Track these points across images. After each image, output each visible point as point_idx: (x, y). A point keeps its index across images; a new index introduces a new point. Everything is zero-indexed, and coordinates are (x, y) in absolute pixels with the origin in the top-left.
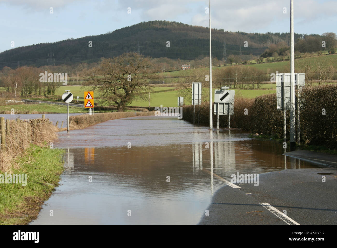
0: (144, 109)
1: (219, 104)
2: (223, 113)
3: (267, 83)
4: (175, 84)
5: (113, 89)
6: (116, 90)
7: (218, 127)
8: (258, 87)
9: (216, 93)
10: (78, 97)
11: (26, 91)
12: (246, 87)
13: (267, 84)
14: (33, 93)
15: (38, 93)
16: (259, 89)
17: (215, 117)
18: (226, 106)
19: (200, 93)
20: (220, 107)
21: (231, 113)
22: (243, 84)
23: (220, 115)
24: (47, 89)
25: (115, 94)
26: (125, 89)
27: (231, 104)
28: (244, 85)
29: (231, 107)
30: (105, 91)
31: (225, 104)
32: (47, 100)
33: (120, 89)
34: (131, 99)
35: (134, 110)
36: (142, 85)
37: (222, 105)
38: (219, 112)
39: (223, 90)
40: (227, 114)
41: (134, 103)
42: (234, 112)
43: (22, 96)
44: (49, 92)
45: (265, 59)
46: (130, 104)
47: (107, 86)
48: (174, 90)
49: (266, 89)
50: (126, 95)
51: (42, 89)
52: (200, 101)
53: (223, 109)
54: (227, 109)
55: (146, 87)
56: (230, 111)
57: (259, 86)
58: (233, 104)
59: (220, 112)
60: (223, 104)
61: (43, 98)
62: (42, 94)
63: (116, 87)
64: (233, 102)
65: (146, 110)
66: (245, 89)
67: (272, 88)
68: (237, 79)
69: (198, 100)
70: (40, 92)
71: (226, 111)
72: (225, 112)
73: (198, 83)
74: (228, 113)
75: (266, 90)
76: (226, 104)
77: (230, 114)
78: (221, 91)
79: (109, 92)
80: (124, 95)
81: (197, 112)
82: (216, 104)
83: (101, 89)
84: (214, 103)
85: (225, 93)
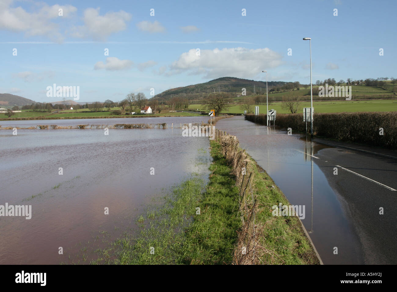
4: (235, 103)
7: (270, 125)
9: (269, 112)
10: (198, 109)
11: (176, 107)
14: (179, 108)
15: (181, 108)
17: (269, 121)
18: (273, 117)
19: (258, 110)
20: (270, 117)
24: (185, 106)
26: (218, 106)
28: (264, 103)
29: (275, 117)
32: (185, 110)
34: (221, 110)
35: (222, 115)
37: (271, 117)
41: (222, 112)
42: (276, 119)
43: (175, 109)
44: (186, 107)
45: (271, 92)
48: (235, 106)
51: (183, 106)
52: (258, 114)
57: (270, 104)
59: (270, 119)
60: (272, 116)
61: (183, 110)
62: (183, 108)
63: (215, 105)
64: (276, 115)
66: (264, 105)
70: (182, 107)
71: (273, 119)
73: (257, 107)
74: (274, 120)
78: (271, 111)
79: (212, 107)
80: (218, 109)
81: (257, 118)
82: (269, 116)
83: (209, 106)
84: (268, 116)
85: (272, 112)
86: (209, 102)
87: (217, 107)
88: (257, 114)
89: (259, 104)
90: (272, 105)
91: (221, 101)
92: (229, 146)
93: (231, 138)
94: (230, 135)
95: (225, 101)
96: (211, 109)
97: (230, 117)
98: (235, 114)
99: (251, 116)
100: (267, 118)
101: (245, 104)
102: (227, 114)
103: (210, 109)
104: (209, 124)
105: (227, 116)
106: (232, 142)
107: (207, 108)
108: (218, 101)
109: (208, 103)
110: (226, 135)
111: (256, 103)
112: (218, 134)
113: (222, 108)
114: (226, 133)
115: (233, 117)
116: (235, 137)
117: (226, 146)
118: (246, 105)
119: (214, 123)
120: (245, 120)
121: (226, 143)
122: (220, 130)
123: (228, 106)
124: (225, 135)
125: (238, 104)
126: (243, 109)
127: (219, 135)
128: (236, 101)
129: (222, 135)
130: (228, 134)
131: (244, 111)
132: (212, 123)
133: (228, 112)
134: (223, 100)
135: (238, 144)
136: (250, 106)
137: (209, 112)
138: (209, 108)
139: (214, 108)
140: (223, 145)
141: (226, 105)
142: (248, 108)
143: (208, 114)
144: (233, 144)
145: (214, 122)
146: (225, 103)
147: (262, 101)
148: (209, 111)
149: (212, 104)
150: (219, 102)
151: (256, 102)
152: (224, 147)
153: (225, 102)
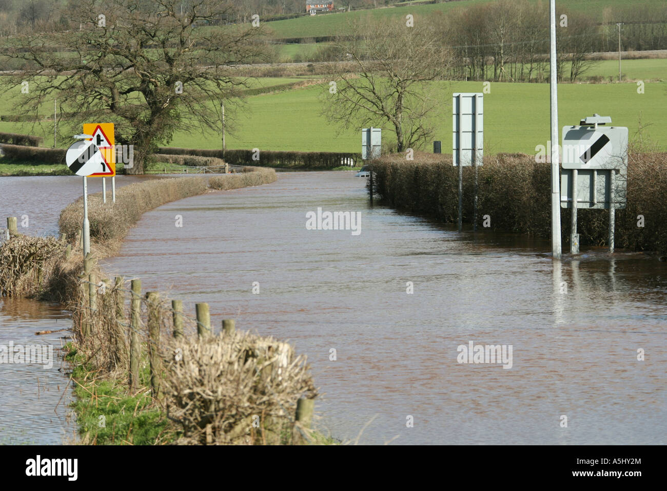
0: (209, 158)
1: (576, 172)
2: (592, 203)
3: (601, 59)
4: (291, 66)
5: (106, 91)
6: (117, 97)
7: (575, 249)
8: (576, 74)
9: (565, 139)
12: (533, 76)
13: (601, 61)
16: (580, 80)
17: (566, 214)
18: (600, 180)
19: (480, 126)
20: (581, 182)
21: (618, 201)
22: (524, 61)
23: (579, 210)
25: (113, 111)
26: (147, 93)
27: (616, 174)
28: (529, 66)
29: (618, 182)
30: (79, 98)
31: (596, 173)
33: (131, 93)
34: (170, 127)
35: (176, 162)
36: (206, 78)
37: (587, 178)
38: (576, 198)
39: (589, 128)
40: (601, 206)
41: (180, 140)
42: (625, 200)
46: (165, 142)
47: (85, 82)
48: (291, 86)
49: (603, 77)
50: (153, 114)
53: (588, 190)
54: (603, 191)
55: (218, 85)
56: (613, 195)
57: (578, 69)
58: (623, 171)
59: (581, 200)
60: (590, 172)
63: (117, 84)
64: (624, 168)
65: (219, 163)
66: (530, 81)
67: (622, 77)
68: (505, 46)
69: (474, 149)
71: (599, 197)
72: (597, 199)
73: (473, 94)
74: (608, 202)
75: (603, 82)
76: (600, 172)
77: (612, 205)
78: (584, 129)
79: (93, 102)
80: (144, 115)
81: (469, 191)
82: (570, 172)
83: (68, 92)
84: (562, 171)
85: (595, 137)
86: (66, 55)
87: (137, 98)
88: (466, 159)
89: (490, 73)
90: (595, 79)
91: (172, 52)
92: (231, 427)
93: (249, 354)
94: (239, 337)
95: (198, 52)
96: (87, 115)
97: (247, 183)
98: (291, 156)
99: (417, 175)
100: (549, 192)
101: (366, 72)
102: (219, 155)
103: (77, 117)
104: (71, 238)
105: (217, 177)
106: (255, 389)
107: (51, 105)
108: (143, 45)
109: (59, 68)
110: (207, 335)
111: (459, 65)
112: (141, 323)
113: (181, 108)
114: (207, 317)
115: (267, 180)
116: (285, 348)
117: (209, 429)
118: (381, 83)
119: (106, 236)
120: (372, 204)
121: (206, 403)
122: (156, 296)
123: (233, 94)
124: (199, 331)
125: (311, 69)
126: (355, 122)
127: (151, 331)
128: (293, 49)
129: (175, 334)
130: (224, 325)
131: (358, 130)
132: (93, 233)
133: (232, 144)
134: (182, 43)
135: (308, 405)
136: (416, 87)
137: (72, 141)
138: (67, 109)
139: (112, 107)
140: (179, 413)
141: (211, 85)
142: (399, 108)
143: (56, 157)
144: (270, 404)
145: (108, 223)
146: (203, 69)
147: (509, 50)
148: (65, 130)
149: (97, 72)
150: (153, 54)
151: (459, 55)
152: (187, 429)
153: (202, 61)
